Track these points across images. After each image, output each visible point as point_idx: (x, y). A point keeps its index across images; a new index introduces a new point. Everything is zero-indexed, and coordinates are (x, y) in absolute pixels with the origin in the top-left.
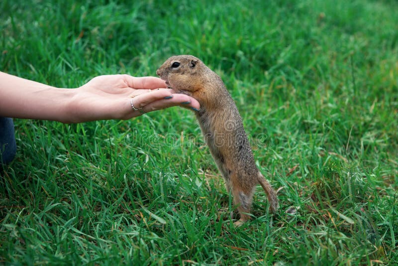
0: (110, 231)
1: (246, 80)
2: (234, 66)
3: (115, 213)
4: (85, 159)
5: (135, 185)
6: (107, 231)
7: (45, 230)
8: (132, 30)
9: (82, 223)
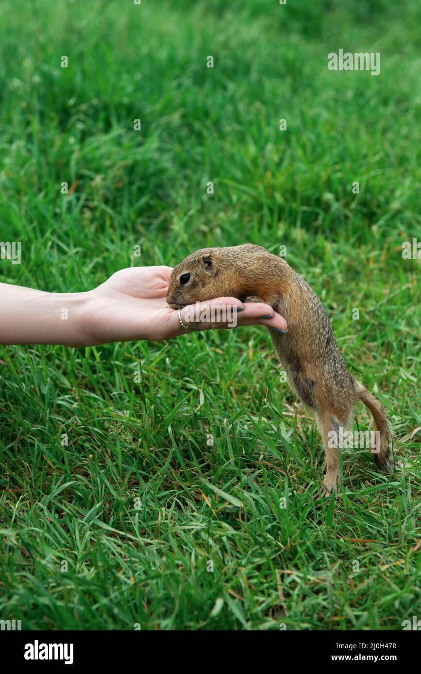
0: (155, 522)
1: (342, 241)
2: (321, 218)
3: (160, 489)
4: (101, 399)
5: (185, 440)
6: (151, 523)
7: (54, 526)
8: (151, 170)
9: (110, 510)
